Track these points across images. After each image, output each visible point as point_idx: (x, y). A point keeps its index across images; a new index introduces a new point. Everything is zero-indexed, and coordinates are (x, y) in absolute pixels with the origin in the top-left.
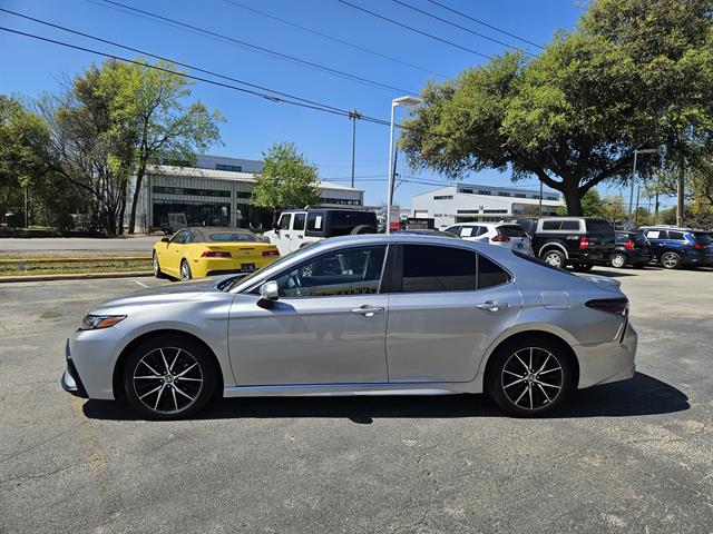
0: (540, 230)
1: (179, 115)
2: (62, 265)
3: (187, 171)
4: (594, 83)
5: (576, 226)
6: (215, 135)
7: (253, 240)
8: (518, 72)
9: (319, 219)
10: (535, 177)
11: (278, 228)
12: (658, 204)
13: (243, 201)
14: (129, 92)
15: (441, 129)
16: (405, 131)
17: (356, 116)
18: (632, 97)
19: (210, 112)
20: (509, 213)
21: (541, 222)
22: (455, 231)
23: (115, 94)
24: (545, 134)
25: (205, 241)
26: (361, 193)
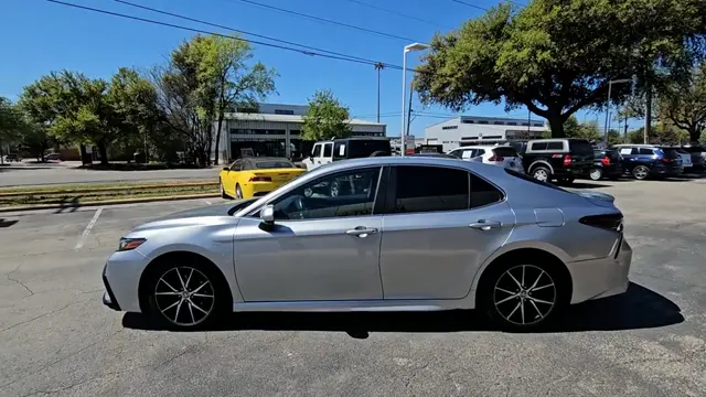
0: (529, 150)
1: (246, 74)
2: (157, 190)
3: (254, 116)
4: (574, 24)
5: (560, 146)
6: (272, 87)
7: (290, 167)
8: (510, 21)
9: (342, 148)
10: (525, 107)
11: (312, 156)
12: (626, 127)
13: (294, 137)
14: (209, 58)
15: (446, 70)
16: (417, 74)
17: (381, 66)
18: (608, 33)
19: (268, 69)
20: (504, 138)
21: (530, 144)
22: (458, 154)
23: (200, 60)
24: (533, 69)
25: (252, 169)
26: (384, 126)
